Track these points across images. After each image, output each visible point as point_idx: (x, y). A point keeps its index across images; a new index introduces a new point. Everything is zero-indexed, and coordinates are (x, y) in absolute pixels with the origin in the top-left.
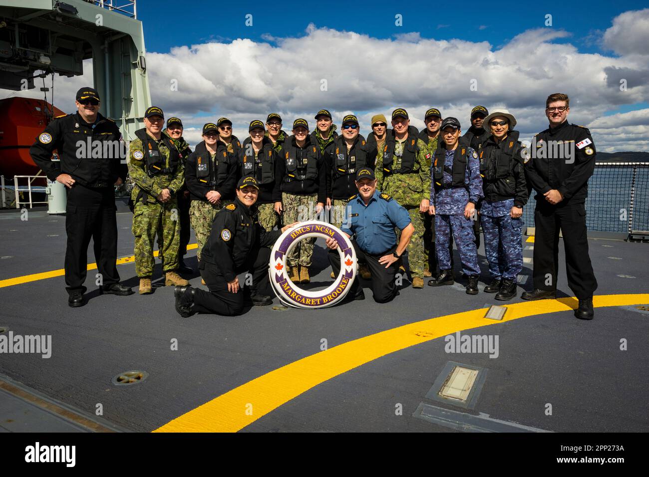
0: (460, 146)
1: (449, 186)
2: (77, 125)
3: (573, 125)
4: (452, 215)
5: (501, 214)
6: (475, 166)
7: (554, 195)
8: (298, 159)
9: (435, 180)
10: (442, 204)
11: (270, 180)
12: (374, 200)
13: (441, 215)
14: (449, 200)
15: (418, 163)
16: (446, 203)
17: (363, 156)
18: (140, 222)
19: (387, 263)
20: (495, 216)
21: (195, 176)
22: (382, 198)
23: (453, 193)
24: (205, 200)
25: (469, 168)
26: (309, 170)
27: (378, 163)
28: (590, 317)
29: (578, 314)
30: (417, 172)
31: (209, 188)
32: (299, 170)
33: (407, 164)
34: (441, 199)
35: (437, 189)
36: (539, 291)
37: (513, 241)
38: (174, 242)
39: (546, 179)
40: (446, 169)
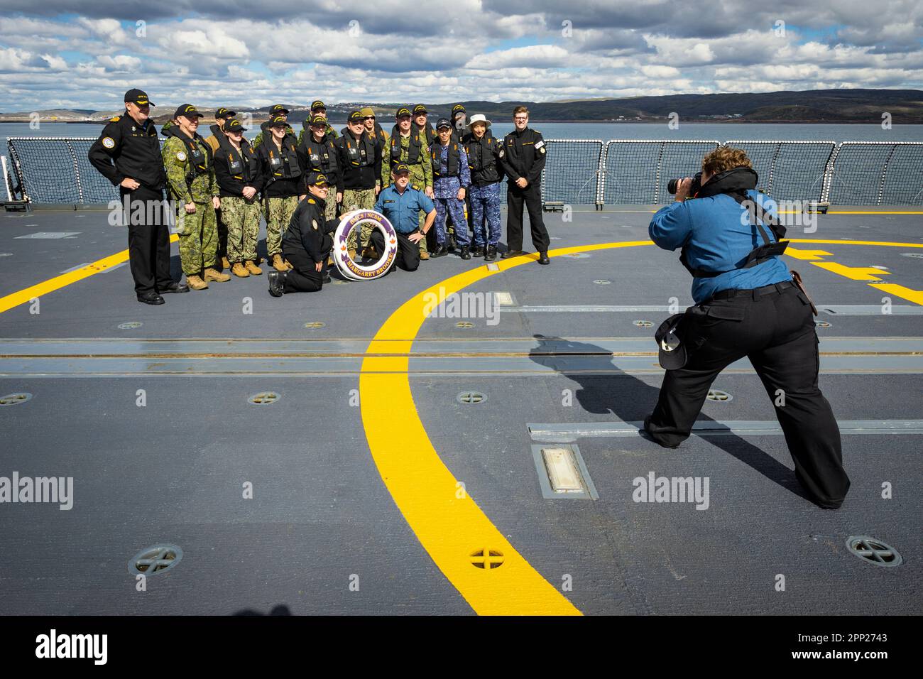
0: (452, 142)
1: (447, 175)
2: (134, 129)
3: (531, 130)
4: (449, 199)
5: (487, 196)
6: (464, 159)
7: (522, 182)
8: (321, 154)
9: (434, 171)
10: (440, 190)
11: (298, 174)
12: (408, 190)
13: (439, 199)
14: (446, 186)
15: (422, 155)
16: (444, 189)
17: (371, 150)
18: (190, 221)
19: (416, 240)
20: (483, 197)
21: (228, 172)
22: (413, 189)
23: (449, 181)
24: (240, 195)
25: (460, 161)
26: (332, 164)
27: (386, 156)
28: (548, 263)
29: (541, 262)
30: (420, 163)
31: (244, 183)
32: (323, 164)
33: (413, 157)
34: (439, 185)
35: (435, 178)
36: (512, 251)
37: (495, 215)
38: (213, 239)
39: (516, 170)
40: (443, 162)
